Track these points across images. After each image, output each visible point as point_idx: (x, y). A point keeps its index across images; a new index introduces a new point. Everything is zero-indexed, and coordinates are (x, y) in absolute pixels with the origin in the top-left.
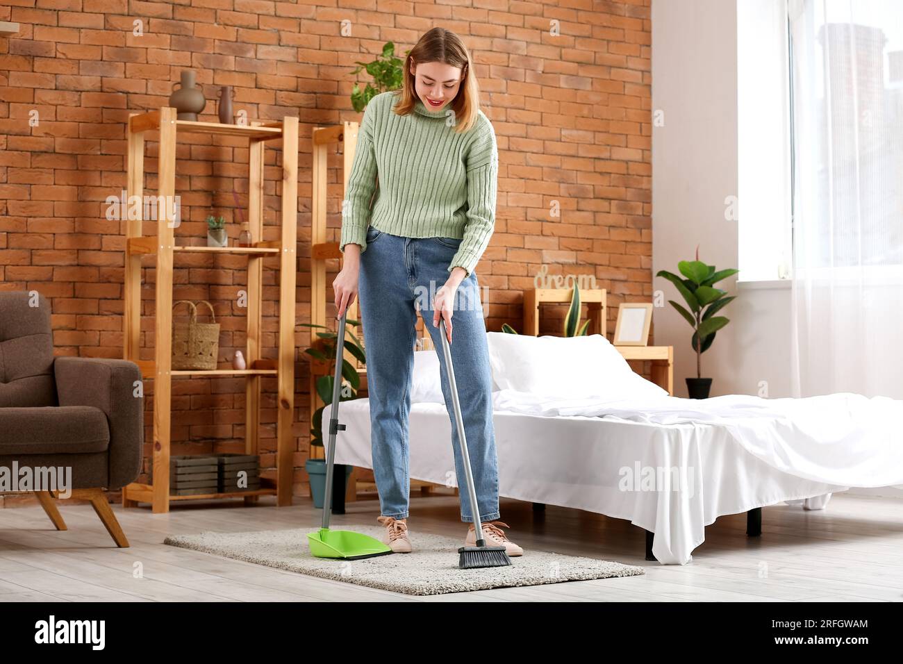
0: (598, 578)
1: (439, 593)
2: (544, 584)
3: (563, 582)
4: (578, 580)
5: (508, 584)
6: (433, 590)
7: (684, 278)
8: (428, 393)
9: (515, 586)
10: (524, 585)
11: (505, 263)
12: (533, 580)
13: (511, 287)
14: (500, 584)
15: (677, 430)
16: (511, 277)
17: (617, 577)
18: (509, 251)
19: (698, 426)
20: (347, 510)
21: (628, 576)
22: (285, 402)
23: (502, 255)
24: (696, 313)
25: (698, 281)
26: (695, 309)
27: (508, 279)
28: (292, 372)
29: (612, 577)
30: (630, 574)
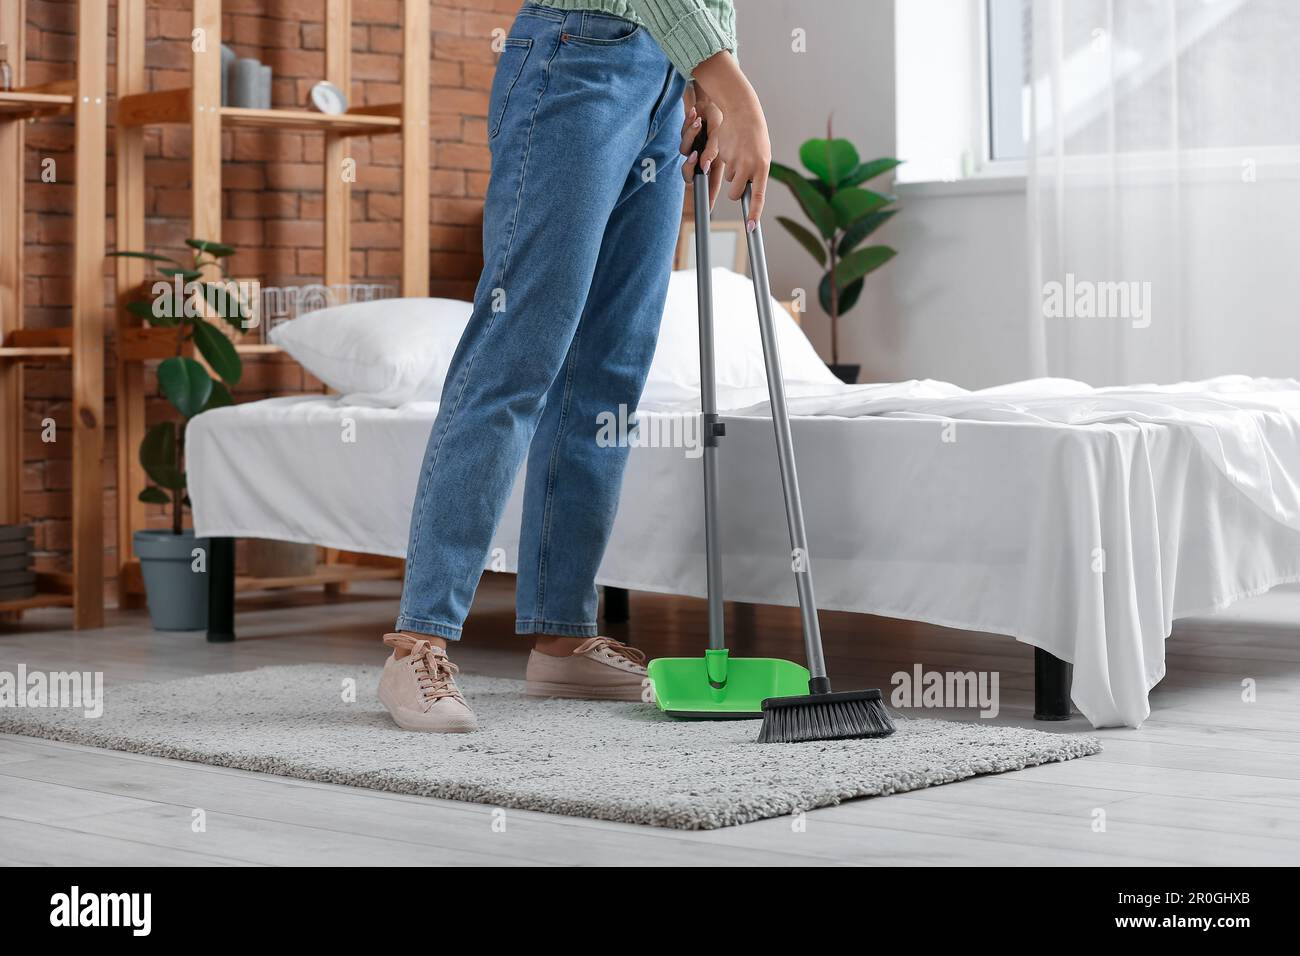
0: (1027, 767)
1: (740, 823)
2: (932, 785)
3: (968, 778)
4: (990, 773)
5: (870, 791)
6: (728, 815)
7: (807, 174)
8: (422, 384)
9: (879, 795)
10: (898, 792)
11: (460, 146)
12: (912, 777)
13: (472, 192)
14: (855, 792)
15: (1110, 434)
16: (470, 175)
17: (1057, 761)
18: (467, 123)
19: (1144, 427)
20: (239, 631)
21: (1076, 757)
22: (87, 413)
23: (453, 132)
24: (829, 242)
25: (834, 180)
26: (828, 234)
27: (467, 179)
28: (99, 352)
29: (1049, 762)
30: (1078, 753)
